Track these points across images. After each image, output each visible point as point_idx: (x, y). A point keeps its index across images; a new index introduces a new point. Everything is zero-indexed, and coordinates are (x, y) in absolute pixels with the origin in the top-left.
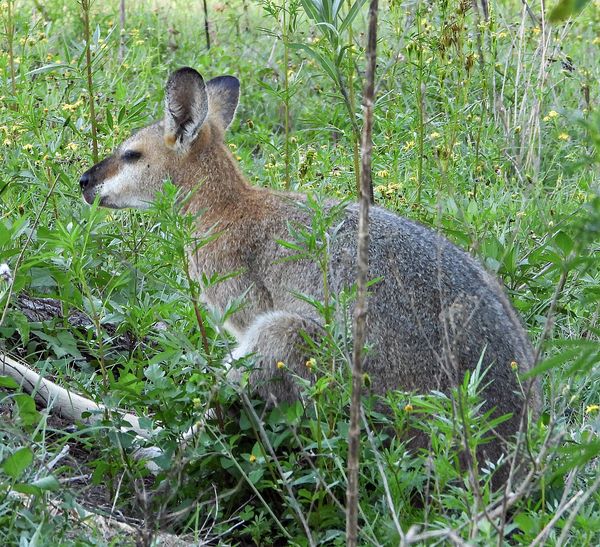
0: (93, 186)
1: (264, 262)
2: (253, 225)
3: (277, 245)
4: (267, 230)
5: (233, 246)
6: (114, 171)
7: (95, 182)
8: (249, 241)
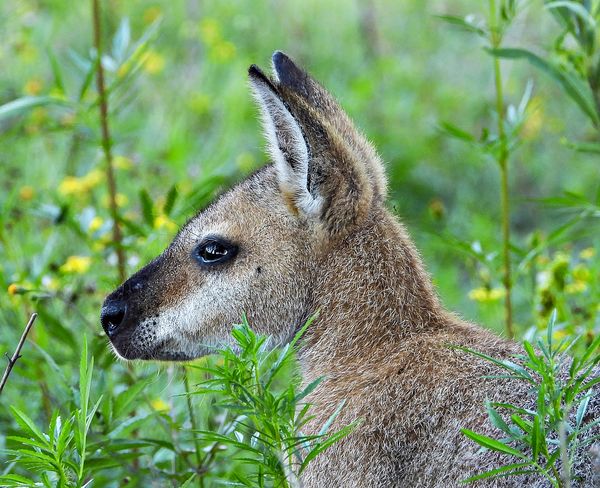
0: (135, 322)
1: (429, 470)
2: (416, 393)
3: (457, 441)
4: (444, 409)
5: (368, 422)
6: (179, 289)
7: (139, 314)
8: (405, 421)
